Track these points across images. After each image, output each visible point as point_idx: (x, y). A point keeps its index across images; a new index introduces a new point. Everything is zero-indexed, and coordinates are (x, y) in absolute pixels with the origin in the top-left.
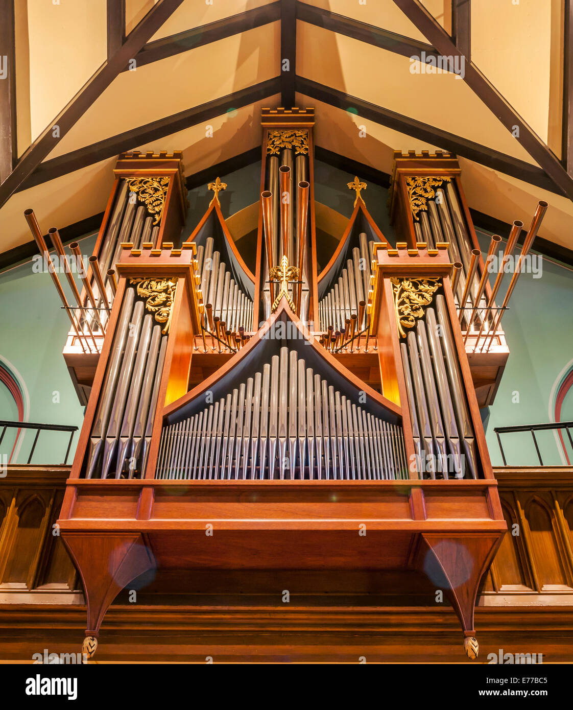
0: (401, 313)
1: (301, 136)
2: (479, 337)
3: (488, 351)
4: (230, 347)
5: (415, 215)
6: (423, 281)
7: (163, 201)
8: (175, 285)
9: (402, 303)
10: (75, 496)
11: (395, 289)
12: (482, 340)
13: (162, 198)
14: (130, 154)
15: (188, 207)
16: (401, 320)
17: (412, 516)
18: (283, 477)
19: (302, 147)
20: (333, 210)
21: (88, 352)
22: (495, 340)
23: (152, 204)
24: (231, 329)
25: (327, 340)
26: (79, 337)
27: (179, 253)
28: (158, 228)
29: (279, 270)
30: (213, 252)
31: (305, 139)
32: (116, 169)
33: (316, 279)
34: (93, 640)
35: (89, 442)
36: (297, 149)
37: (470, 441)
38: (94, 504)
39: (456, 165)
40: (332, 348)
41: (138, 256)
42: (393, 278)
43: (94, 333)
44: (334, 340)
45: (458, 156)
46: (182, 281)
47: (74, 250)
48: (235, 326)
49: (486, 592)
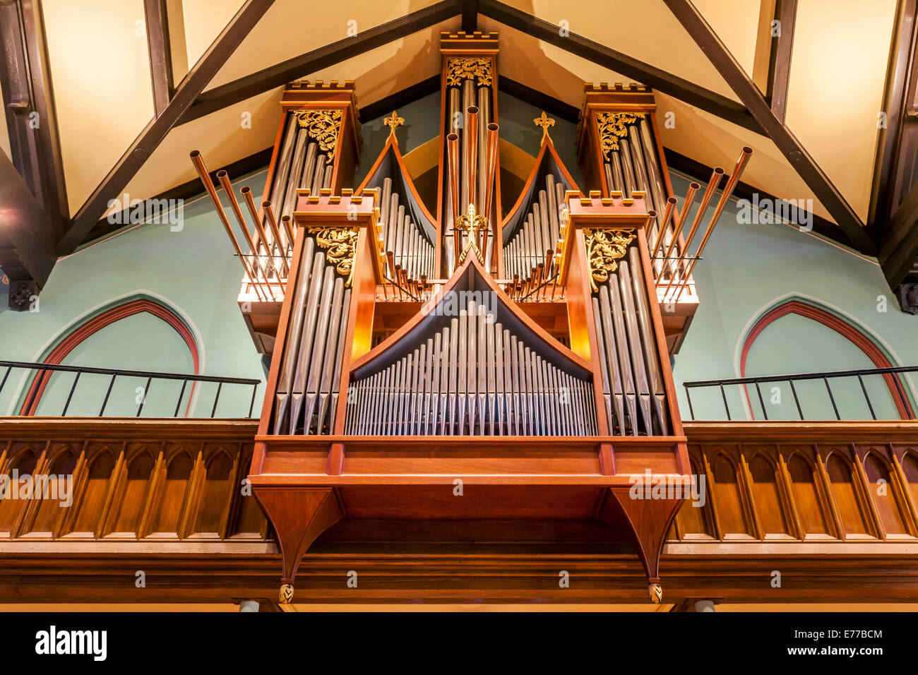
0: (593, 266)
1: (484, 65)
2: (669, 286)
3: (677, 301)
4: (411, 296)
5: (605, 155)
6: (616, 232)
7: (335, 137)
8: (357, 235)
9: (595, 256)
10: (264, 452)
11: (587, 241)
12: (672, 290)
13: (335, 134)
14: (298, 84)
15: (362, 142)
16: (593, 273)
17: (601, 471)
18: (473, 433)
19: (486, 77)
20: (518, 148)
21: (264, 300)
22: (685, 289)
23: (324, 141)
24: (412, 276)
25: (511, 289)
26: (254, 285)
27: (359, 200)
28: (331, 167)
29: (466, 219)
30: (391, 195)
31: (488, 68)
32: (283, 100)
33: (500, 224)
34: (290, 587)
35: (275, 398)
36: (480, 79)
37: (661, 398)
38: (283, 459)
39: (651, 99)
40: (517, 296)
41: (315, 203)
42: (585, 229)
43: (270, 280)
44: (519, 289)
45: (653, 90)
46: (364, 231)
47: (246, 195)
48: (416, 273)
49: (670, 541)
